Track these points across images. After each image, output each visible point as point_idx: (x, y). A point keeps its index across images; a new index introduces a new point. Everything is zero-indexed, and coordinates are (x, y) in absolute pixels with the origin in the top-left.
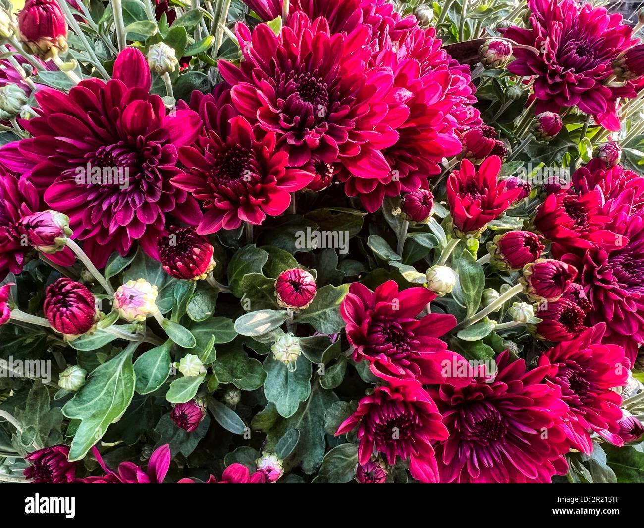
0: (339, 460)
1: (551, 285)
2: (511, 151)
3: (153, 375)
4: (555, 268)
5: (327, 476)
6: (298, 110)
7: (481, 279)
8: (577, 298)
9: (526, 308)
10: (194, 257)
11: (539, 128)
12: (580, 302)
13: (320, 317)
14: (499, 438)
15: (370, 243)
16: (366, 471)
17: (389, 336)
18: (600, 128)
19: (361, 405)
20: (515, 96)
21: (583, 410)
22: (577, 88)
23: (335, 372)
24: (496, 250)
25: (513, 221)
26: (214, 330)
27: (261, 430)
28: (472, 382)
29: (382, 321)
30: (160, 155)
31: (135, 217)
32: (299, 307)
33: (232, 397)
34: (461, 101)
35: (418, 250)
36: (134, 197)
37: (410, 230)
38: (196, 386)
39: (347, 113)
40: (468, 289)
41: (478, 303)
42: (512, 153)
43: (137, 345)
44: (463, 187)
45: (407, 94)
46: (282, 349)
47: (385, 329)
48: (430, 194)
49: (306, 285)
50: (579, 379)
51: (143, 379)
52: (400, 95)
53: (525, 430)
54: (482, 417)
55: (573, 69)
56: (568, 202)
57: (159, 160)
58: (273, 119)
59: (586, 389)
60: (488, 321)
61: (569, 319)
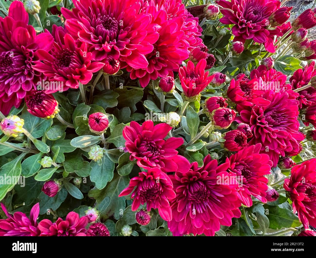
0: (131, 212)
1: (222, 120)
2: (222, 62)
3: (32, 168)
4: (225, 111)
5: (126, 220)
6: (102, 33)
7: (197, 121)
8: (246, 131)
9: (218, 134)
10: (44, 105)
11: (233, 49)
12: (247, 133)
13: (117, 139)
14: (205, 199)
15: (145, 104)
16: (140, 216)
17: (150, 148)
18: (267, 52)
19: (131, 181)
20: (223, 34)
21: (248, 186)
22: (253, 30)
23: (127, 168)
24: (205, 106)
25: (219, 94)
26: (64, 146)
27: (93, 198)
28: (190, 171)
29: (145, 140)
30: (33, 57)
31: (21, 88)
32: (99, 131)
33: (77, 181)
34: (192, 34)
35: (171, 108)
36: (21, 78)
37: (166, 98)
38: (51, 173)
39: (126, 35)
40: (191, 126)
41: (196, 133)
42: (222, 63)
43: (25, 154)
44: (188, 75)
45: (159, 27)
46: (93, 154)
47: (147, 144)
48: (172, 78)
49: (102, 120)
50: (247, 171)
51: (27, 170)
52: (155, 28)
53: (219, 195)
54: (197, 189)
55: (251, 21)
56: (243, 84)
57: (33, 58)
58: (88, 37)
59: (250, 175)
60: (202, 142)
61: (239, 140)
